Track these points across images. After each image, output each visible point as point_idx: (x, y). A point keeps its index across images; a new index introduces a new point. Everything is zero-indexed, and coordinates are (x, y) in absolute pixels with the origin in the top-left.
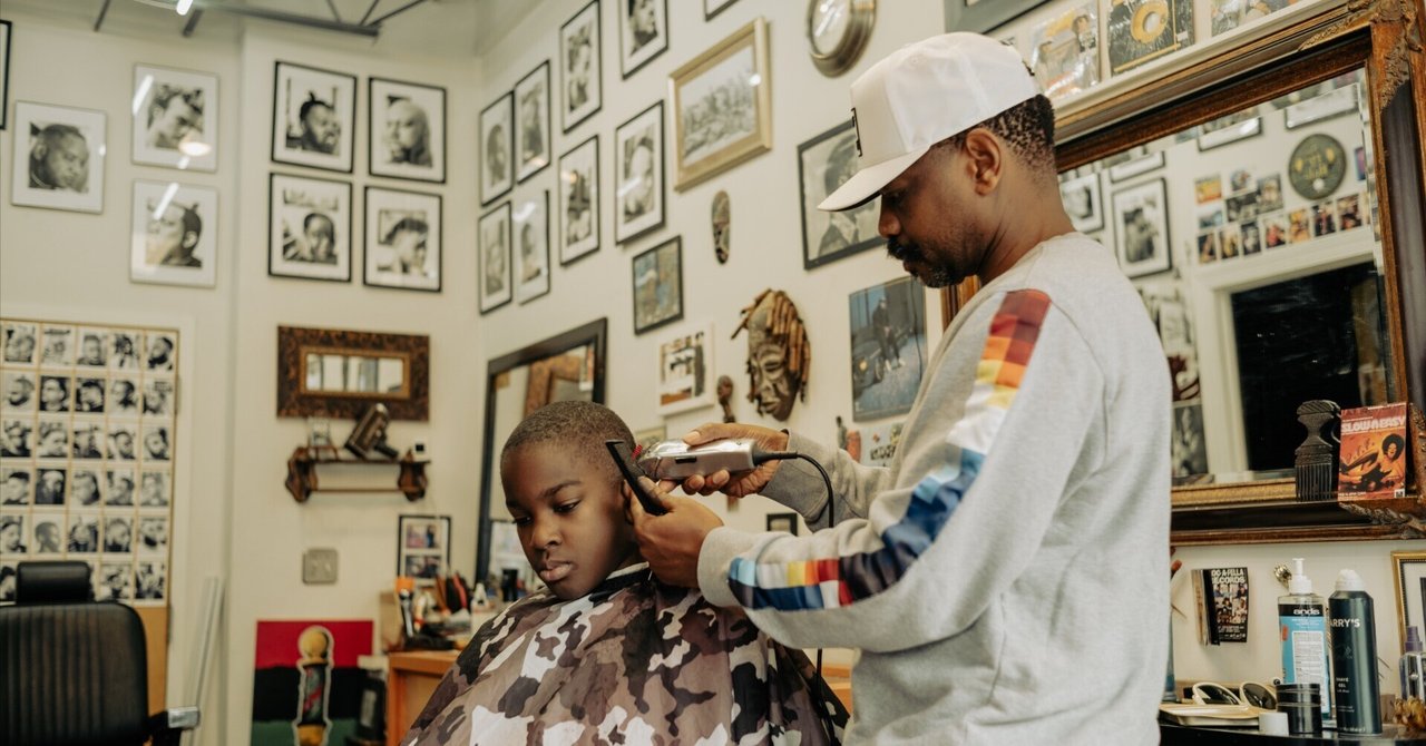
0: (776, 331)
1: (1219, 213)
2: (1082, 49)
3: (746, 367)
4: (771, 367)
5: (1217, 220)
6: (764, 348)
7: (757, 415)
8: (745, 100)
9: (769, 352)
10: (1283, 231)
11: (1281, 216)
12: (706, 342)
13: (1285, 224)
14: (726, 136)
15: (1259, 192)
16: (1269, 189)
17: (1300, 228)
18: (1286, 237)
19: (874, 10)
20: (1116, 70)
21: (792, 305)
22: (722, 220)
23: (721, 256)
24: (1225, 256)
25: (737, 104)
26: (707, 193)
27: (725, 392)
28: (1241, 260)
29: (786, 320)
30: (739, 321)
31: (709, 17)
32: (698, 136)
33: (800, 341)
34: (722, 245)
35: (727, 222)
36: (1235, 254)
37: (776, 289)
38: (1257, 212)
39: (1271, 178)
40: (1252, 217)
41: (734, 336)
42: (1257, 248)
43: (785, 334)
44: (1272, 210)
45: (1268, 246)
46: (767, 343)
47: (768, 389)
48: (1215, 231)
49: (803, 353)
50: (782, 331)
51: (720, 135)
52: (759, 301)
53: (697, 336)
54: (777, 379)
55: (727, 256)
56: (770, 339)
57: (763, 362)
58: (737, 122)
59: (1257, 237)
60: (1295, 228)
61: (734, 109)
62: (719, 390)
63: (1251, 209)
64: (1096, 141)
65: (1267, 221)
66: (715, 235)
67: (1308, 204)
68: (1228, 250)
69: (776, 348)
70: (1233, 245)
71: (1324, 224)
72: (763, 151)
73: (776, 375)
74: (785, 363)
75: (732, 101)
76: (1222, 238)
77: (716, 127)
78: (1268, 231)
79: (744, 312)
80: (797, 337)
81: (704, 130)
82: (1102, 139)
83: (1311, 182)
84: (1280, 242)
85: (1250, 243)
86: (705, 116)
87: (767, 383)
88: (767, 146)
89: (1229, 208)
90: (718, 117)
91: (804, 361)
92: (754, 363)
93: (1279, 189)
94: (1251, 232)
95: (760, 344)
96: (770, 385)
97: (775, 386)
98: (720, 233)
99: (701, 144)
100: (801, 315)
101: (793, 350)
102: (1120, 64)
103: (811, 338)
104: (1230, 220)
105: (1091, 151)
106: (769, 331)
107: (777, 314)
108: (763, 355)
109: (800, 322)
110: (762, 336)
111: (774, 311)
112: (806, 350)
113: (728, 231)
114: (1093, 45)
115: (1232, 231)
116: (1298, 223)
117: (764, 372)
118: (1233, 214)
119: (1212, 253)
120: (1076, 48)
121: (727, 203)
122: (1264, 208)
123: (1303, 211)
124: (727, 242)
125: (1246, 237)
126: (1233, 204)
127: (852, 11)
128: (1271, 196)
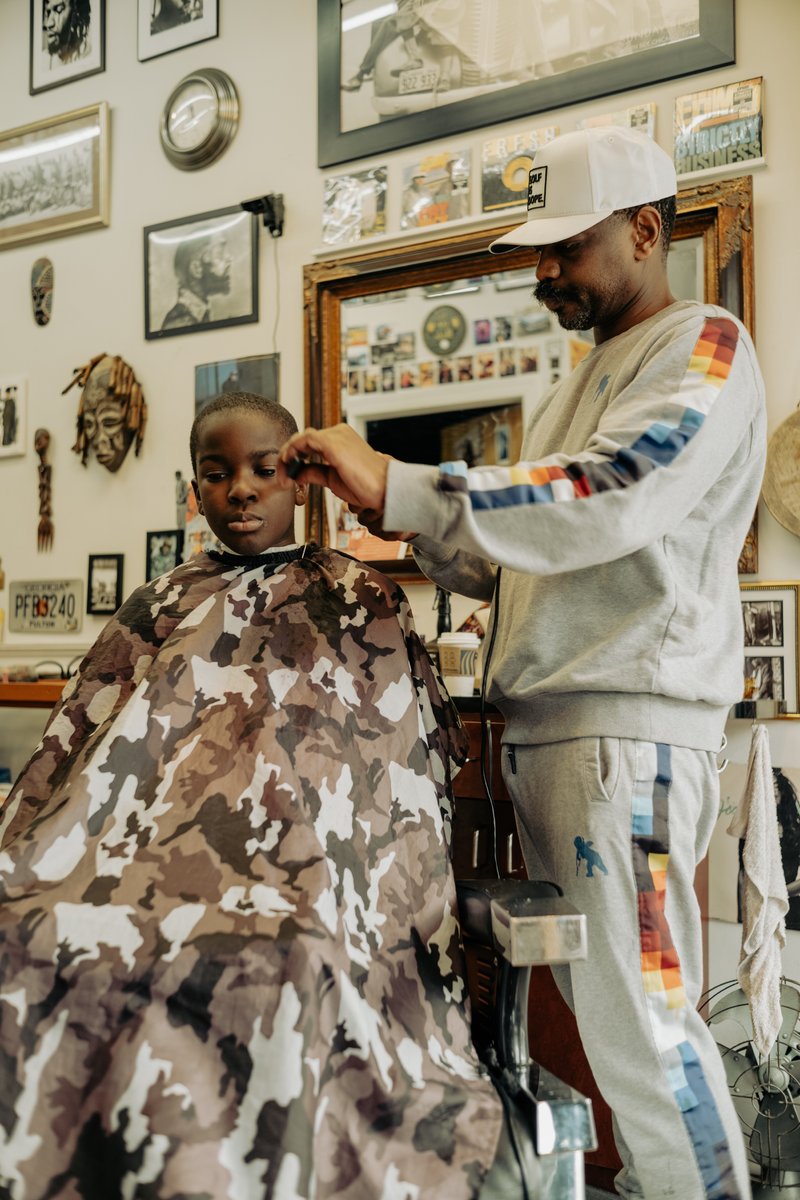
0: (118, 390)
1: (363, 356)
2: (455, 187)
3: (75, 421)
4: (108, 423)
5: (362, 361)
6: (103, 405)
7: (81, 467)
8: (79, 176)
9: (108, 409)
10: (412, 376)
11: (413, 365)
12: (19, 397)
13: (415, 371)
14: (54, 206)
15: (397, 344)
16: (406, 342)
17: (427, 376)
18: (415, 381)
19: (238, 121)
20: (487, 208)
21: (130, 370)
22: (44, 284)
23: (41, 319)
24: (367, 391)
25: (69, 178)
26: (28, 257)
27: (43, 443)
28: (379, 396)
29: (127, 382)
30: (71, 378)
31: (34, 92)
32: (17, 203)
33: (140, 402)
34: (43, 307)
35: (51, 287)
36: (374, 390)
37: (113, 353)
38: (396, 359)
39: (407, 334)
40: (390, 363)
41: (65, 392)
42: (392, 387)
43: (125, 395)
44: (405, 359)
45: (403, 387)
46: (108, 401)
47: (104, 442)
48: (359, 369)
49: (141, 414)
50: (124, 391)
51: (48, 205)
52: (95, 363)
53: (8, 390)
54: (115, 434)
55: (48, 319)
56: (111, 398)
57: (101, 418)
58: (68, 195)
59: (393, 378)
60: (424, 376)
61: (66, 183)
62: (37, 441)
63: (390, 357)
64: (470, 262)
65: (401, 368)
66: (35, 298)
67: (434, 358)
68: (370, 386)
69: (116, 406)
70: (374, 383)
71: (446, 375)
72: (100, 226)
73: (113, 430)
74: (125, 420)
75: (64, 175)
76: (365, 377)
77: (41, 197)
78: (402, 376)
79: (76, 371)
80: (137, 398)
81: (26, 198)
82: (476, 262)
83: (438, 342)
84: (410, 385)
85: (387, 383)
86: (26, 184)
87: (102, 437)
88: (106, 222)
89: (373, 353)
90: (45, 188)
91: (142, 420)
92: (88, 417)
93: (413, 343)
94: (389, 374)
95: (100, 402)
96: (107, 439)
97: (111, 440)
98: (42, 297)
99: (21, 210)
100: (139, 378)
101: (134, 410)
102: (489, 205)
103: (148, 400)
104: (374, 363)
105: (463, 269)
106: (111, 390)
107: (119, 375)
108: (101, 412)
109: (139, 385)
110: (104, 394)
111: (116, 373)
112: (144, 411)
113: (51, 296)
114: (465, 185)
115: (374, 371)
116: (425, 372)
117: (101, 427)
118: (376, 359)
119: (356, 387)
120: (449, 185)
121: (51, 269)
122: (401, 357)
123: (430, 363)
124: (49, 306)
125: (384, 378)
126: (377, 351)
127: (218, 117)
128: (406, 348)
